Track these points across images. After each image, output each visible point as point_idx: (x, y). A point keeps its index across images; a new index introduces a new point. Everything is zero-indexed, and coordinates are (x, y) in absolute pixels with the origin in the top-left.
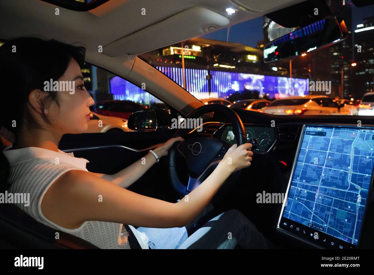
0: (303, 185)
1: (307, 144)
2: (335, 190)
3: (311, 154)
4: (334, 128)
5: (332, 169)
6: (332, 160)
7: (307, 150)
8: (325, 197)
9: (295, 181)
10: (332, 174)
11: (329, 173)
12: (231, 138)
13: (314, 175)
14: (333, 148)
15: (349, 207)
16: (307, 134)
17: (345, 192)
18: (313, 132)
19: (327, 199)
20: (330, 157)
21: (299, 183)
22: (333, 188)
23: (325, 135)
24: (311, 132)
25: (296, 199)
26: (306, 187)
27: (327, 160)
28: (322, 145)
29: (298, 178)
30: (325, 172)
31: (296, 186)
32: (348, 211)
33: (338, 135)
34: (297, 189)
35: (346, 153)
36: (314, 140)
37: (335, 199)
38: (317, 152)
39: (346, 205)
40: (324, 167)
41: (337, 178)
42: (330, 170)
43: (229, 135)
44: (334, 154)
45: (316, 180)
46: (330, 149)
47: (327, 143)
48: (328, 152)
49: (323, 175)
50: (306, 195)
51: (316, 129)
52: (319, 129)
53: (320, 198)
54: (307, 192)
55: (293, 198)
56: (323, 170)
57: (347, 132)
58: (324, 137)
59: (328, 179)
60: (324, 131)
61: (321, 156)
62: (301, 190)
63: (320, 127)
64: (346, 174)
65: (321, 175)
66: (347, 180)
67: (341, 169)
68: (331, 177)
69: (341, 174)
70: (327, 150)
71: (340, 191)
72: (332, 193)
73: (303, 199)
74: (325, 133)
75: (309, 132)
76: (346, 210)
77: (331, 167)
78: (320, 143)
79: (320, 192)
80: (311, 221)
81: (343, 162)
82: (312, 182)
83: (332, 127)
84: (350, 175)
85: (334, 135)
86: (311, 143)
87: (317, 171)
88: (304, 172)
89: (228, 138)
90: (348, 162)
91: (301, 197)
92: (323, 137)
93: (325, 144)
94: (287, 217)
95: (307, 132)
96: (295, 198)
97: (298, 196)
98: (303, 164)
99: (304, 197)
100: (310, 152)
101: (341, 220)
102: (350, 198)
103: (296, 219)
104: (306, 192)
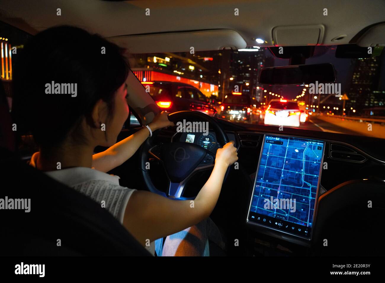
0: (267, 184)
1: (268, 151)
2: (292, 188)
3: (272, 159)
4: (289, 139)
5: (290, 171)
6: (289, 164)
7: (268, 156)
8: (285, 193)
9: (259, 181)
10: (290, 175)
11: (287, 174)
12: (190, 141)
13: (275, 176)
14: (289, 155)
15: (304, 200)
16: (267, 142)
17: (300, 189)
18: (271, 141)
19: (286, 195)
20: (287, 162)
21: (263, 183)
22: (291, 186)
23: (282, 144)
24: (270, 141)
25: (262, 196)
26: (269, 186)
27: (285, 164)
28: (280, 152)
29: (262, 179)
30: (284, 174)
31: (261, 185)
32: (304, 203)
33: (293, 145)
34: (262, 187)
35: (300, 159)
36: (273, 147)
37: (293, 195)
38: (277, 157)
39: (302, 198)
40: (283, 170)
41: (293, 178)
42: (288, 172)
43: (188, 138)
44: (290, 159)
45: (277, 180)
46: (287, 156)
47: (284, 150)
48: (285, 157)
49: (282, 176)
50: (270, 192)
51: (275, 138)
52: (277, 139)
53: (281, 194)
54: (271, 190)
55: (258, 195)
56: (282, 172)
57: (299, 142)
58: (282, 146)
59: (286, 179)
60: (281, 141)
61: (280, 161)
62: (265, 188)
63: (278, 137)
64: (300, 175)
65: (281, 176)
66: (301, 179)
67: (297, 171)
68: (289, 178)
69: (297, 175)
70: (285, 156)
71: (297, 188)
72: (291, 190)
73: (267, 195)
74: (283, 142)
75: (269, 141)
76: (302, 202)
77: (289, 170)
78: (279, 150)
79: (281, 190)
80: (275, 212)
81: (297, 166)
82: (274, 182)
83: (287, 138)
84: (303, 176)
85: (289, 145)
86: (271, 150)
87: (278, 173)
88: (267, 174)
89: (187, 141)
90: (301, 166)
91: (265, 194)
92: (280, 146)
93: (283, 151)
94: (254, 211)
95: (267, 140)
96: (260, 195)
97: (263, 193)
98: (266, 167)
99: (268, 194)
100: (270, 157)
101: (298, 210)
102: (304, 193)
103: (262, 212)
104: (269, 190)
